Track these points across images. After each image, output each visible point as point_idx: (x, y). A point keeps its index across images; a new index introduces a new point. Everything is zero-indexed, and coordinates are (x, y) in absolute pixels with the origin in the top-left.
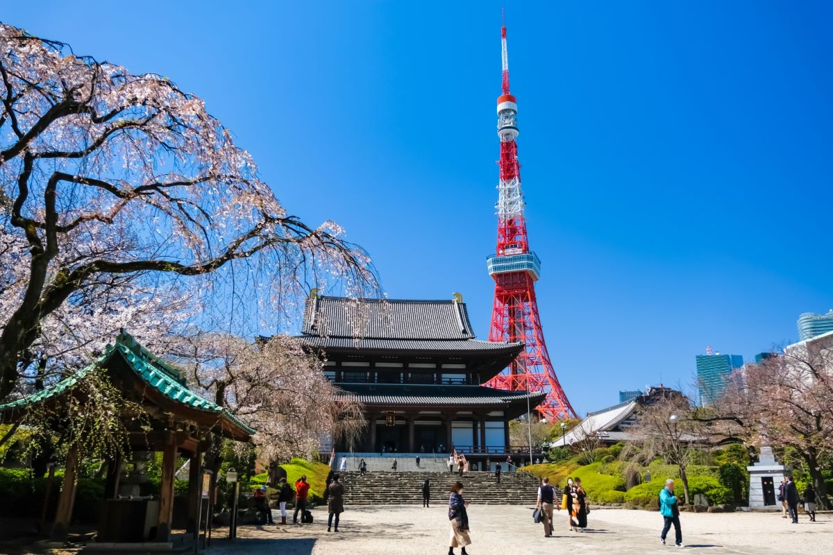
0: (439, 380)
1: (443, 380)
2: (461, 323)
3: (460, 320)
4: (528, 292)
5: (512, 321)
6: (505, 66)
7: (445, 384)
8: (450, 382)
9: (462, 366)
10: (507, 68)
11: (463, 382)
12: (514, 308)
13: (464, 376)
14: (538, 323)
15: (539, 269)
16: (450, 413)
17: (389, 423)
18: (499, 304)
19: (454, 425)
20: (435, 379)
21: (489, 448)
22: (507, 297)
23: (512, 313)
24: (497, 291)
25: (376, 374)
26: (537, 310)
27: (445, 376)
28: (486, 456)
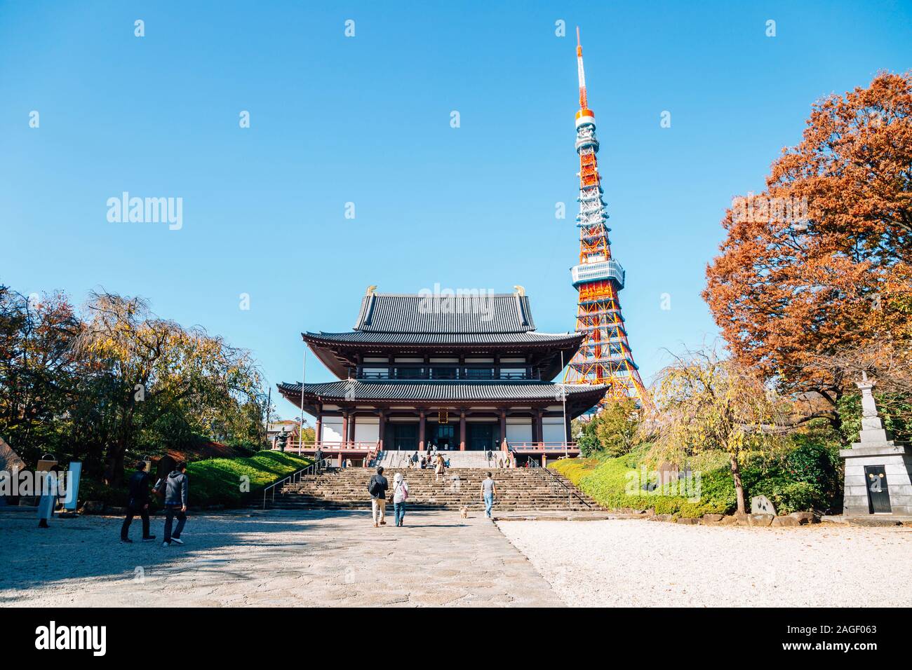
0: (497, 375)
1: (501, 375)
2: (522, 316)
3: (521, 313)
5: (596, 327)
6: (582, 83)
8: (509, 377)
9: (522, 360)
10: (584, 85)
11: (523, 377)
13: (524, 370)
17: (441, 420)
19: (509, 420)
20: (493, 375)
25: (431, 370)
27: (504, 372)
28: (542, 454)
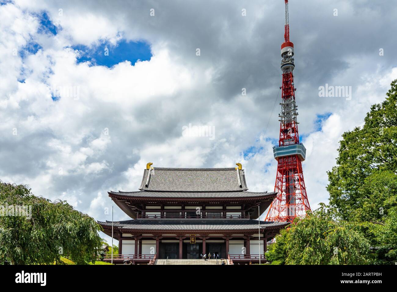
0: (225, 216)
1: (227, 216)
2: (240, 181)
3: (239, 180)
4: (298, 167)
5: (287, 185)
7: (228, 218)
8: (231, 217)
9: (240, 208)
11: (239, 217)
12: (289, 177)
13: (240, 213)
14: (303, 186)
15: (305, 154)
16: (230, 236)
17: (192, 242)
18: (280, 175)
20: (222, 216)
21: (251, 256)
22: (285, 170)
23: (287, 181)
24: (278, 167)
25: (186, 213)
26: (303, 178)
27: (229, 214)
28: (250, 261)
